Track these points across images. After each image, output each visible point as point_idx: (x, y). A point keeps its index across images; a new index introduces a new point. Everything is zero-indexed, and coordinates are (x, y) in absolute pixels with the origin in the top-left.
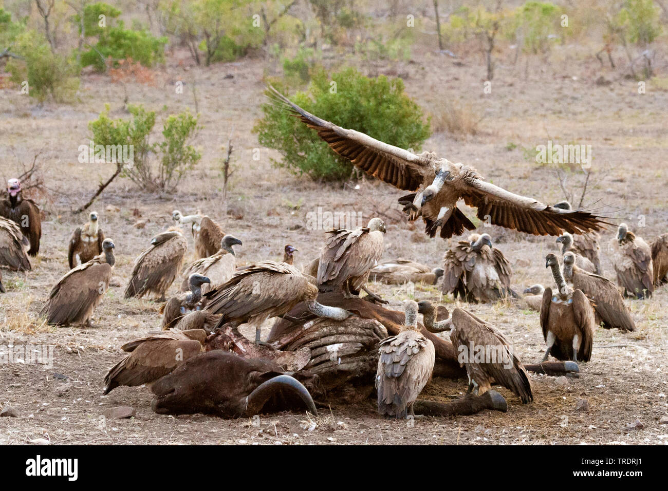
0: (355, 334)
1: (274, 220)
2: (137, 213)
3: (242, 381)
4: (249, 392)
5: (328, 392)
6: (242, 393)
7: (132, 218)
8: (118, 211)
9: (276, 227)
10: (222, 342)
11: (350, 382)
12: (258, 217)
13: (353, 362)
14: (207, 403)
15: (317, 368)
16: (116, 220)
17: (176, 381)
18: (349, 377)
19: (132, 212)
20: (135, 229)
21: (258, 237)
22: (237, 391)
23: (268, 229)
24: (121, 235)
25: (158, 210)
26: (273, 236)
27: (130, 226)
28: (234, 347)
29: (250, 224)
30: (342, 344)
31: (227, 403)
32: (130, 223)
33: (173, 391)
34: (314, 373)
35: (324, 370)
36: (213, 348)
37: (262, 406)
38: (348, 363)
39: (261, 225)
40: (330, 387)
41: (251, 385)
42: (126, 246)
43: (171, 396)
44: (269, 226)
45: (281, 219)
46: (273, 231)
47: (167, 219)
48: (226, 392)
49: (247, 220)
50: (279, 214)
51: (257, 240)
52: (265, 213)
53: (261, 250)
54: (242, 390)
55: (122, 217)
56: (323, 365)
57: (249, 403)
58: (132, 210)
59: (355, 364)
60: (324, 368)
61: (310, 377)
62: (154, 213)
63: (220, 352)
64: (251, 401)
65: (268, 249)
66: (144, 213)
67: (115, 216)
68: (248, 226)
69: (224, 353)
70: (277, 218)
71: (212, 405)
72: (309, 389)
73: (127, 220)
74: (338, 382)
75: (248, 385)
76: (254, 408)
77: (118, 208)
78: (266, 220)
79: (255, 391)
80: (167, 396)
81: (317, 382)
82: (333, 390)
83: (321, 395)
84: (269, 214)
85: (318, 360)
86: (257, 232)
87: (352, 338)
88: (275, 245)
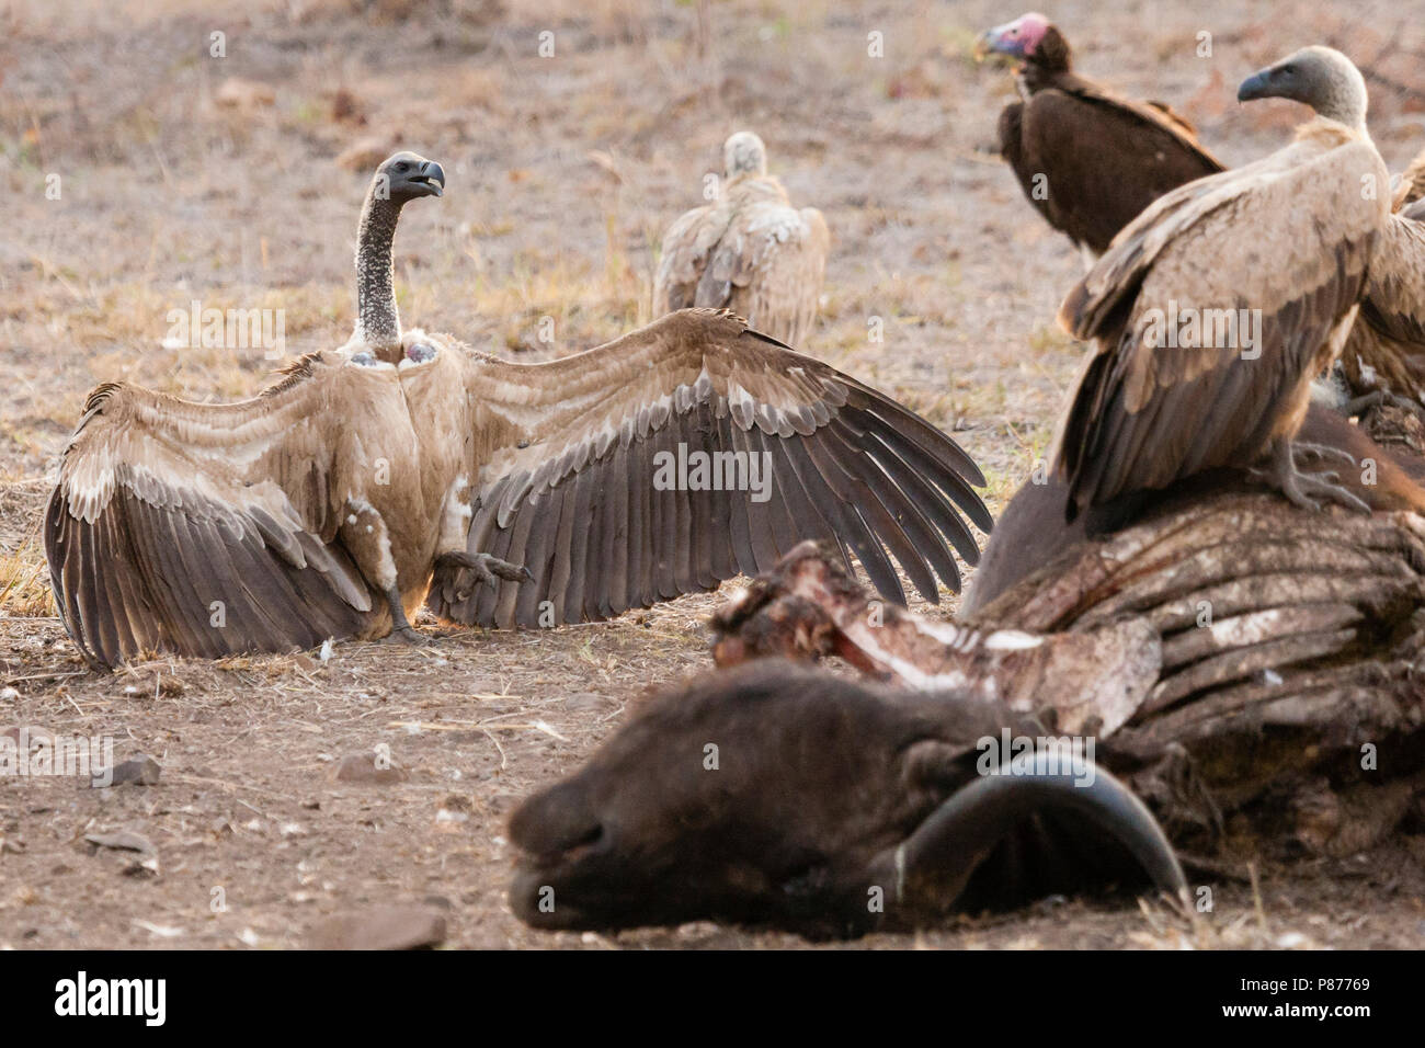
0: (1329, 571)
1: (919, 117)
2: (345, 109)
3: (877, 781)
4: (907, 828)
5: (1229, 814)
6: (880, 831)
7: (329, 130)
8: (268, 102)
9: (928, 144)
10: (786, 626)
11: (1317, 770)
12: (850, 103)
13: (1323, 690)
14: (738, 877)
15: (1177, 719)
16: (264, 140)
17: (607, 794)
18: (1312, 751)
19: (328, 107)
20: (348, 178)
21: (858, 190)
22: (859, 823)
23: (894, 156)
24: (291, 205)
25: (429, 95)
26: (922, 185)
27: (324, 167)
28: (838, 643)
29: (819, 136)
30: (1273, 615)
31: (818, 879)
32: (324, 150)
33: (595, 834)
34: (1168, 738)
35: (1207, 728)
36: (753, 650)
37: (961, 884)
38: (1306, 693)
39: (865, 138)
40: (1235, 796)
41: (915, 799)
42: (318, 248)
43: (591, 859)
44: (896, 139)
45: (946, 111)
46: (919, 163)
47: (473, 131)
48: (810, 830)
49: (808, 122)
50: (934, 92)
51: (859, 203)
52: (875, 90)
53: (876, 240)
54: (874, 821)
55: (288, 130)
56: (1203, 707)
57: (911, 869)
58: (326, 96)
59: (1332, 698)
60: (1205, 719)
61: (1156, 759)
62: (418, 106)
63: (781, 666)
64: (915, 865)
65: (905, 235)
66: (377, 109)
67: (256, 124)
68: (812, 146)
69: (797, 671)
70: (928, 105)
71: (759, 886)
72: (1153, 804)
73: (310, 139)
74: (1269, 772)
75: (900, 799)
76: (931, 893)
77: (264, 89)
78: (887, 118)
79: (933, 822)
80: (576, 856)
81: (1182, 777)
82: (1250, 807)
83: (1199, 829)
84: (895, 93)
85: (1182, 685)
86: (854, 169)
87: (1316, 587)
88: (932, 222)
